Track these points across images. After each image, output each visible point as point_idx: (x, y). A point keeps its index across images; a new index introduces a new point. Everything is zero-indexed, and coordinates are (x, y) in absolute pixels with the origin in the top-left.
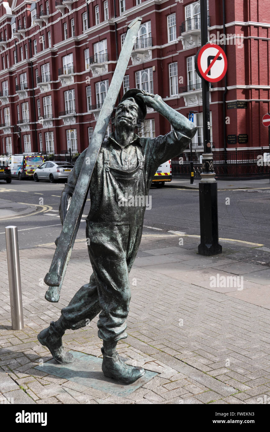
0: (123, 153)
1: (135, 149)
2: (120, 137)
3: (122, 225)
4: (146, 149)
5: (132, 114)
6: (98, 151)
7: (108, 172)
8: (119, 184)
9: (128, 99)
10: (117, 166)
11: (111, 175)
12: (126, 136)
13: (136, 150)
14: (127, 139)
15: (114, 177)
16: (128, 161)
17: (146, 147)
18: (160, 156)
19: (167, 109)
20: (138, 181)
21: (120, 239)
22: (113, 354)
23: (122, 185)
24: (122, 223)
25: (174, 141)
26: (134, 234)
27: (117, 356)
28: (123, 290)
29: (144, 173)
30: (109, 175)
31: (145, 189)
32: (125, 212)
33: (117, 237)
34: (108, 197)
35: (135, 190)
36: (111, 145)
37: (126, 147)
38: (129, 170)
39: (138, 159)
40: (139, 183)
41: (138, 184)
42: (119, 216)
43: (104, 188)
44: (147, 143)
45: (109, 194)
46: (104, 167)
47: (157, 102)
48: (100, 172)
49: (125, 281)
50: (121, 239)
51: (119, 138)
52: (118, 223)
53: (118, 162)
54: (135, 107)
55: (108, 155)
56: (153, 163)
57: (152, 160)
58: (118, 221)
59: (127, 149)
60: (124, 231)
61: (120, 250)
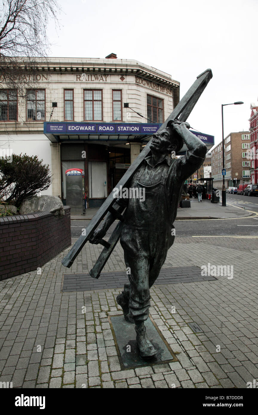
0: (152, 171)
7: (136, 186)
9: (165, 129)
10: (144, 182)
12: (157, 157)
13: (164, 169)
16: (153, 178)
18: (179, 174)
26: (154, 238)
28: (137, 283)
33: (137, 239)
34: (132, 206)
36: (147, 165)
38: (151, 185)
41: (158, 197)
42: (140, 222)
44: (173, 163)
49: (140, 275)
50: (140, 241)
51: (153, 160)
52: (138, 228)
53: (145, 178)
54: (166, 134)
55: (141, 173)
56: (175, 180)
57: (174, 177)
58: (138, 226)
60: (143, 235)
61: (138, 250)
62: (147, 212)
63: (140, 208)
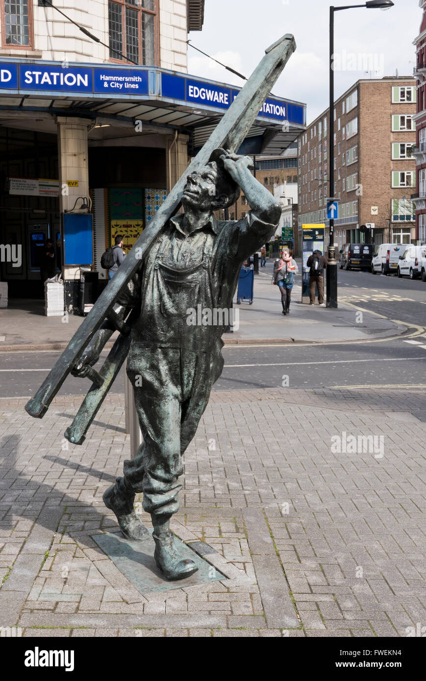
0: (185, 243)
1: (206, 238)
3: (168, 348)
4: (219, 239)
7: (157, 270)
8: (168, 288)
9: (209, 165)
10: (171, 262)
11: (159, 275)
12: (193, 218)
14: (195, 223)
15: (163, 277)
16: (187, 256)
17: (220, 235)
18: (234, 249)
19: (245, 179)
20: (198, 285)
21: (164, 368)
22: (160, 534)
23: (171, 291)
24: (168, 345)
25: (246, 227)
26: (189, 363)
27: (167, 539)
28: (162, 442)
29: (209, 274)
30: (157, 275)
31: (210, 299)
32: (173, 329)
33: (160, 365)
34: (151, 306)
35: (191, 299)
36: (174, 232)
37: (192, 235)
38: (184, 268)
39: (203, 253)
40: (199, 288)
41: (197, 290)
42: (164, 334)
43: (147, 293)
44: (223, 229)
45: (153, 301)
46: (154, 262)
48: (148, 271)
49: (166, 428)
50: (166, 367)
51: (185, 221)
52: (162, 345)
55: (166, 246)
56: (227, 259)
57: (225, 255)
58: (162, 342)
59: (194, 238)
60: (171, 357)
61: (162, 383)
62: (179, 315)
63: (166, 310)
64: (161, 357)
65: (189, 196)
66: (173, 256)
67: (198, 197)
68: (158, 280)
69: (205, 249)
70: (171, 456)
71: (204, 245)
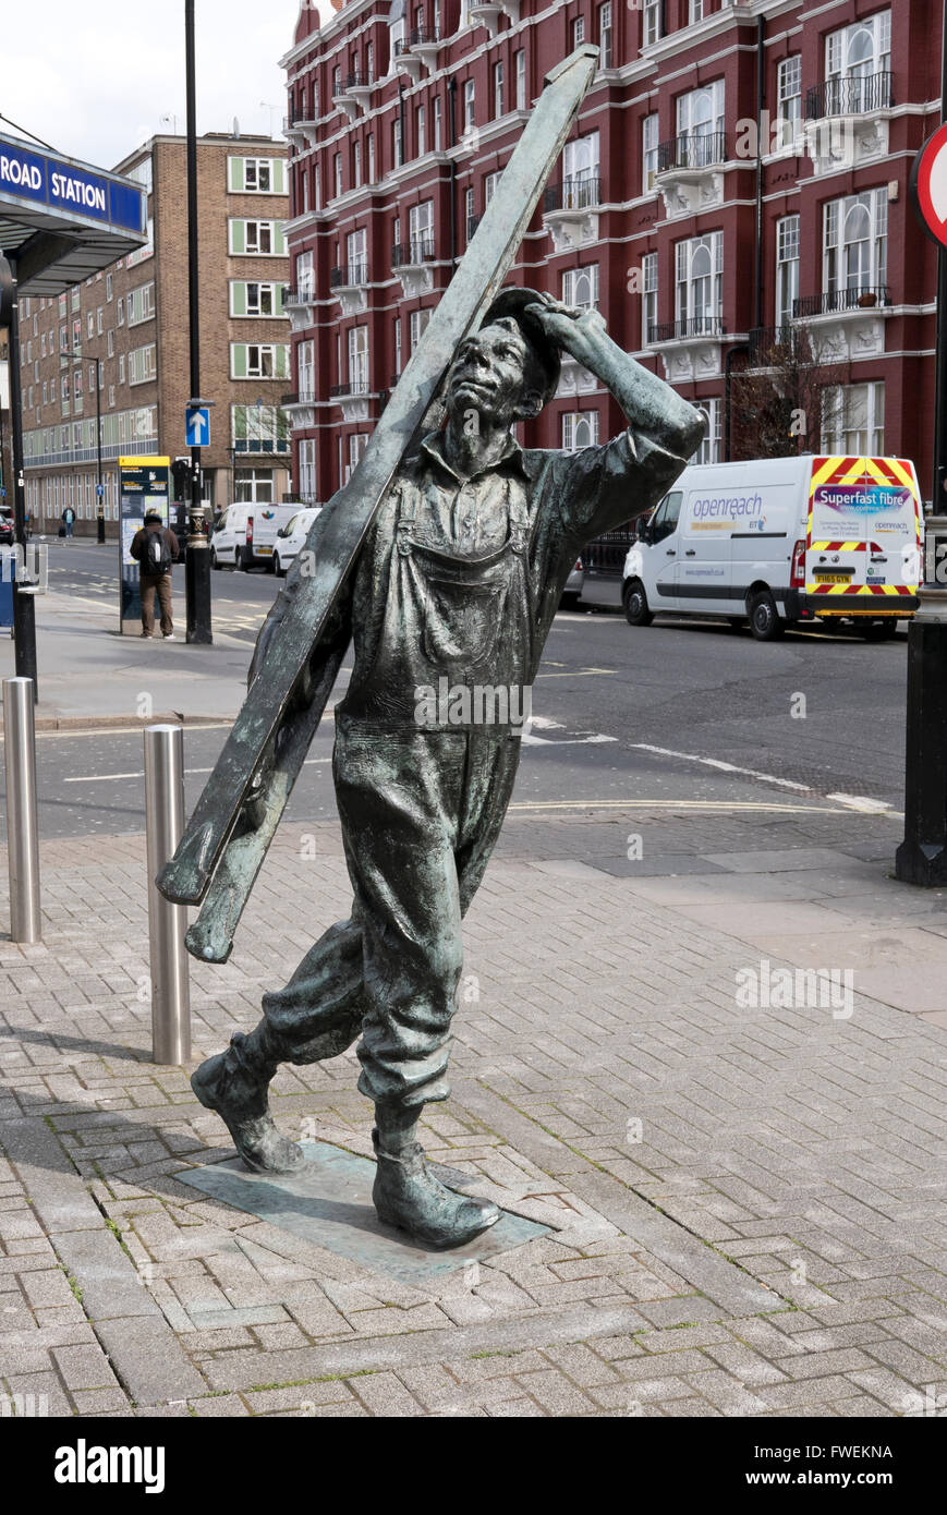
0: (463, 497)
1: (506, 487)
2: (459, 448)
3: (442, 731)
4: (540, 489)
5: (498, 372)
6: (380, 490)
7: (406, 557)
8: (438, 598)
9: (498, 323)
10: (438, 540)
11: (414, 569)
12: (477, 443)
13: (508, 489)
14: (480, 453)
15: (425, 574)
16: (475, 526)
17: (542, 481)
18: (583, 513)
19: (612, 360)
20: (504, 592)
21: (431, 777)
22: (403, 1149)
23: (446, 604)
25: (625, 464)
26: (483, 763)
27: (416, 1158)
28: (432, 943)
29: (525, 567)
30: (408, 568)
31: (527, 621)
33: (423, 770)
34: (399, 639)
35: (490, 622)
36: (429, 470)
37: (476, 480)
38: (474, 554)
39: (509, 521)
40: (507, 598)
41: (502, 602)
43: (388, 609)
44: (546, 469)
45: (403, 628)
46: (395, 540)
47: (584, 334)
48: (381, 559)
49: (441, 912)
50: (435, 776)
51: (454, 449)
53: (441, 526)
54: (515, 350)
55: (414, 503)
56: (562, 534)
57: (559, 524)
59: (479, 486)
60: (446, 752)
61: (429, 812)
62: (466, 659)
63: (436, 648)
64: (423, 752)
65: (476, 393)
66: (440, 527)
67: (494, 395)
68: (411, 579)
69: (512, 511)
70: (452, 973)
71: (508, 503)
